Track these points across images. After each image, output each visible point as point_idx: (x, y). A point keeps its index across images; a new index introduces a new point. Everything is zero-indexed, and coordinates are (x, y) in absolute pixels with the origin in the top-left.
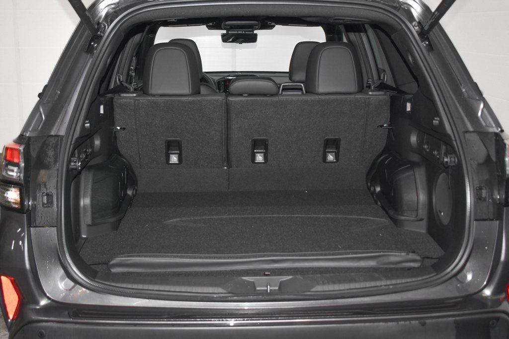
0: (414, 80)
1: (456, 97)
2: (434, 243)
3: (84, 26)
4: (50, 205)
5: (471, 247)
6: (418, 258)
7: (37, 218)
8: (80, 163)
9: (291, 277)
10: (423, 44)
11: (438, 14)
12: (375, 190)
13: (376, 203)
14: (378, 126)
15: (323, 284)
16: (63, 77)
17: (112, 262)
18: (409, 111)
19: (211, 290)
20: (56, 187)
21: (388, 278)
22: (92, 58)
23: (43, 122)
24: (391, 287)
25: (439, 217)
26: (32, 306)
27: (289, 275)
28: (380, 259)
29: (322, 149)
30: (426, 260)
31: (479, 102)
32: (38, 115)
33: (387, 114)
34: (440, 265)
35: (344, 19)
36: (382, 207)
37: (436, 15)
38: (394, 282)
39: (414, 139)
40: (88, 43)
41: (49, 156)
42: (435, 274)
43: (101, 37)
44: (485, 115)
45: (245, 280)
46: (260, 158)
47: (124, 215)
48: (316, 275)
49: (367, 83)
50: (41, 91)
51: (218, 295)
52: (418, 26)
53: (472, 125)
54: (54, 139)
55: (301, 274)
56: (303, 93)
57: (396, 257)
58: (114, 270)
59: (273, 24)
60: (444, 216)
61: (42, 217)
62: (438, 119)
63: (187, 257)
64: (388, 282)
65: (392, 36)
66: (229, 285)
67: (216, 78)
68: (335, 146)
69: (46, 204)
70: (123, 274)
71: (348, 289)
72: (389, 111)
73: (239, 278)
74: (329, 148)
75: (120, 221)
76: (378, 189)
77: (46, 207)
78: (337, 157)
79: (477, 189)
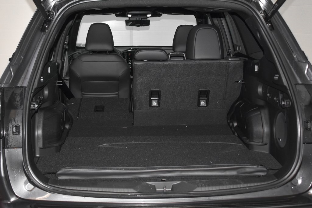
0: (261, 50)
1: (289, 61)
2: (275, 160)
3: (39, 13)
4: (18, 134)
5: (301, 161)
6: (265, 169)
7: (9, 142)
8: (37, 106)
9: (179, 182)
10: (268, 26)
11: (278, 5)
12: (233, 125)
13: (234, 134)
14: (235, 82)
15: (202, 186)
16: (26, 47)
17: (58, 173)
18: (256, 71)
19: (126, 190)
20: (22, 121)
21: (245, 182)
22: (45, 34)
23: (12, 78)
24: (247, 188)
25: (278, 142)
26: (6, 202)
27: (178, 181)
28: (239, 170)
29: (197, 97)
30: (270, 171)
31: (305, 64)
32: (9, 73)
33: (241, 73)
34: (280, 174)
35: (214, 9)
36: (239, 136)
37: (276, 6)
38: (249, 185)
39: (260, 90)
40: (42, 25)
41: (17, 100)
42: (277, 180)
43: (51, 21)
44: (309, 73)
45: (149, 184)
46: (155, 104)
47: (64, 142)
48: (196, 181)
49: (228, 53)
50: (11, 57)
51: (131, 194)
52: (264, 13)
53: (301, 79)
54: (20, 89)
55: (186, 180)
56: (184, 59)
57: (250, 168)
58: (60, 178)
59: (161, 13)
60: (281, 141)
61: (12, 141)
62: (278, 76)
63: (109, 169)
64: (245, 185)
65: (246, 21)
66: (138, 187)
67: (121, 50)
68: (206, 96)
69: (15, 133)
70: (66, 180)
71: (218, 190)
72: (243, 71)
73: (145, 183)
74: (202, 96)
75: (61, 145)
76: (235, 124)
77: (15, 135)
78: (207, 103)
79: (304, 123)
